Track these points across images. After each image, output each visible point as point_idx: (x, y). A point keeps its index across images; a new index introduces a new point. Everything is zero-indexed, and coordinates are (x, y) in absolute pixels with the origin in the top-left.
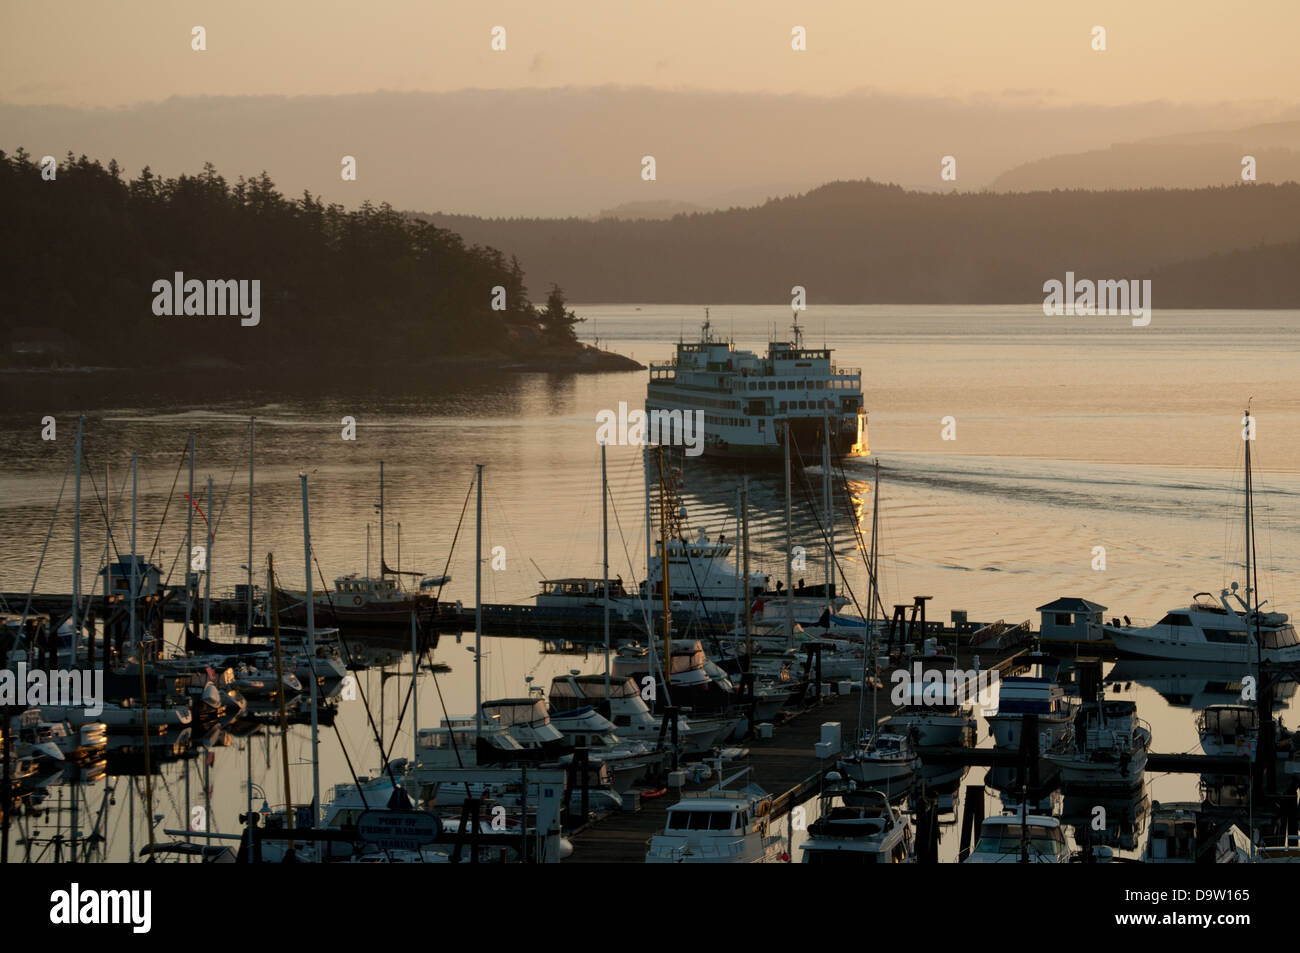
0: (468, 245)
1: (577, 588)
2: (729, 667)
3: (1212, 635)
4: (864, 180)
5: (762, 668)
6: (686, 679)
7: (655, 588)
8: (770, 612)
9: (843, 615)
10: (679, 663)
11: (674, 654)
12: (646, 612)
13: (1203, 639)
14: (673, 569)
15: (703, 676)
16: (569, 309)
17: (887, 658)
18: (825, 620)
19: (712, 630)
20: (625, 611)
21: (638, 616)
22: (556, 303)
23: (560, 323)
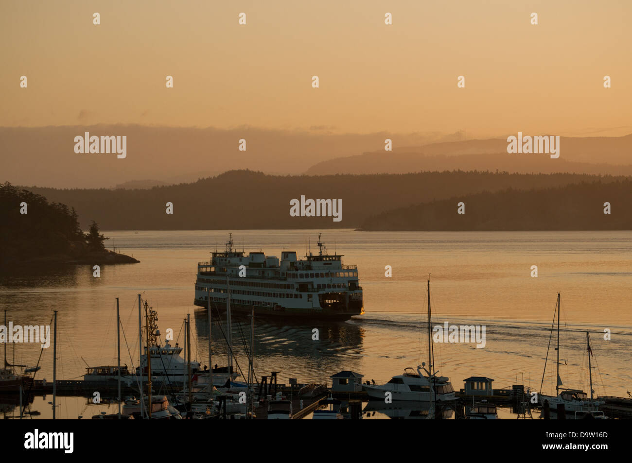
0: (50, 202)
1: (105, 371)
2: (181, 408)
3: (413, 388)
4: (246, 170)
5: (197, 408)
6: (159, 415)
7: (144, 370)
8: (201, 381)
9: (237, 382)
10: (156, 407)
11: (153, 403)
12: (139, 382)
13: (409, 390)
14: (153, 361)
15: (167, 413)
16: (101, 233)
17: (258, 402)
18: (228, 384)
19: (172, 390)
20: (129, 382)
21: (135, 384)
22: (94, 230)
23: (96, 240)
